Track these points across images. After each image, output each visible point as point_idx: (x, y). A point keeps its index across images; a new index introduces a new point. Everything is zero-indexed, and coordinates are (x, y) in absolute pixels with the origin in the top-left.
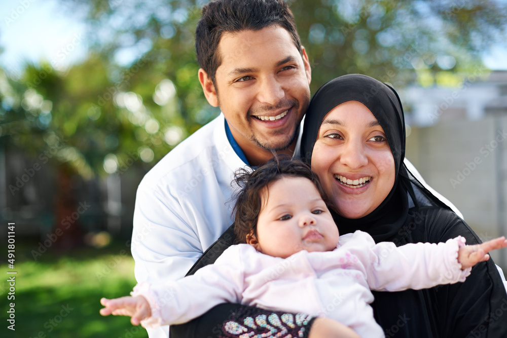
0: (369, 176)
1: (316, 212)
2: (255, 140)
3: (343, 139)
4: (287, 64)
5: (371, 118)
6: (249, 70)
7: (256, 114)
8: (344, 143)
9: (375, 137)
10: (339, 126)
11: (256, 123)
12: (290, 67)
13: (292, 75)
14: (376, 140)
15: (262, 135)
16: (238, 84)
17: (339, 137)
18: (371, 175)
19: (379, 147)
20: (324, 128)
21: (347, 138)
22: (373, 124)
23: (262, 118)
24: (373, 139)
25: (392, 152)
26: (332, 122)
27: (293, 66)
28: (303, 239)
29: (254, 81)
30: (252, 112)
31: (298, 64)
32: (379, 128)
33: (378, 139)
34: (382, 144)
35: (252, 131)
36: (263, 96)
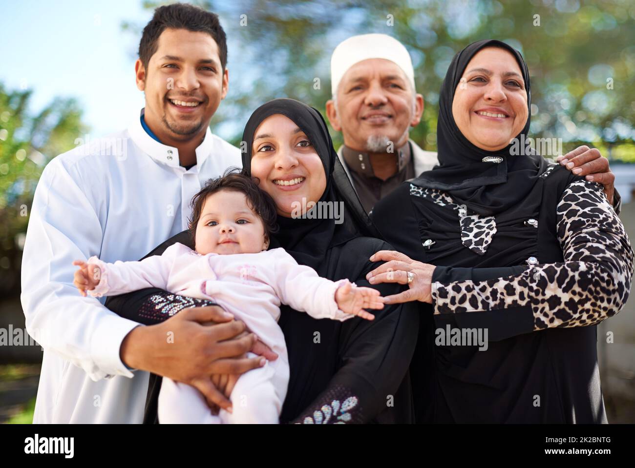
0: (300, 177)
1: (241, 222)
2: (165, 121)
3: (274, 150)
4: (208, 65)
5: (293, 126)
6: (176, 59)
7: (171, 97)
8: (275, 152)
9: (301, 142)
10: (269, 138)
11: (169, 106)
12: (209, 69)
13: (210, 76)
14: (302, 145)
15: (171, 117)
16: (166, 70)
17: (270, 148)
18: (303, 175)
19: (306, 151)
20: (256, 143)
21: (277, 147)
22: (297, 131)
23: (176, 102)
24: (299, 145)
25: (319, 155)
26: (262, 137)
27: (212, 69)
28: (218, 244)
29: (178, 69)
30: (169, 95)
31: (217, 70)
32: (302, 133)
33: (303, 144)
34: (307, 149)
35: (165, 112)
36: (181, 82)
